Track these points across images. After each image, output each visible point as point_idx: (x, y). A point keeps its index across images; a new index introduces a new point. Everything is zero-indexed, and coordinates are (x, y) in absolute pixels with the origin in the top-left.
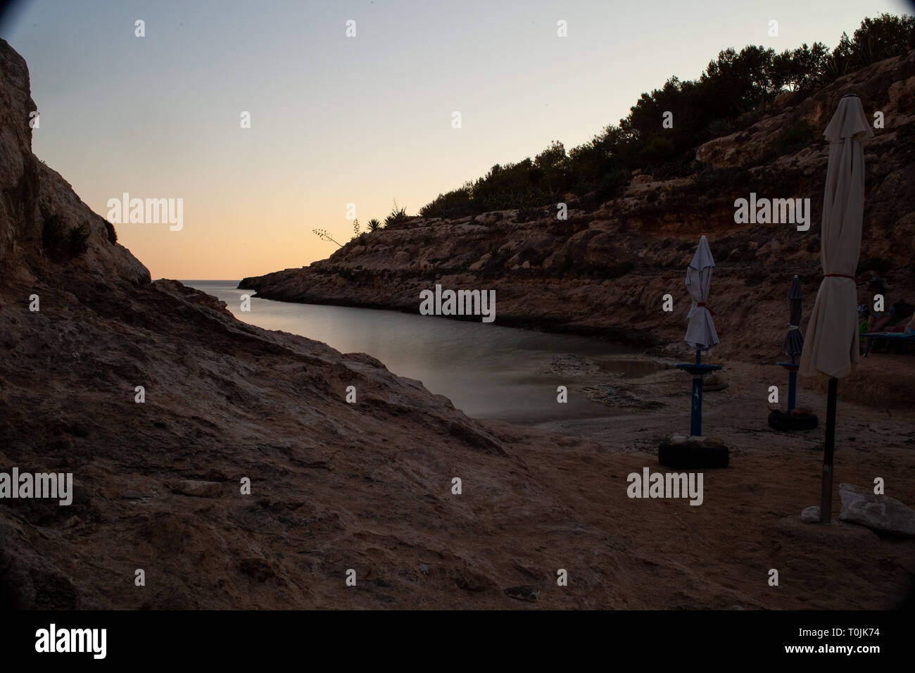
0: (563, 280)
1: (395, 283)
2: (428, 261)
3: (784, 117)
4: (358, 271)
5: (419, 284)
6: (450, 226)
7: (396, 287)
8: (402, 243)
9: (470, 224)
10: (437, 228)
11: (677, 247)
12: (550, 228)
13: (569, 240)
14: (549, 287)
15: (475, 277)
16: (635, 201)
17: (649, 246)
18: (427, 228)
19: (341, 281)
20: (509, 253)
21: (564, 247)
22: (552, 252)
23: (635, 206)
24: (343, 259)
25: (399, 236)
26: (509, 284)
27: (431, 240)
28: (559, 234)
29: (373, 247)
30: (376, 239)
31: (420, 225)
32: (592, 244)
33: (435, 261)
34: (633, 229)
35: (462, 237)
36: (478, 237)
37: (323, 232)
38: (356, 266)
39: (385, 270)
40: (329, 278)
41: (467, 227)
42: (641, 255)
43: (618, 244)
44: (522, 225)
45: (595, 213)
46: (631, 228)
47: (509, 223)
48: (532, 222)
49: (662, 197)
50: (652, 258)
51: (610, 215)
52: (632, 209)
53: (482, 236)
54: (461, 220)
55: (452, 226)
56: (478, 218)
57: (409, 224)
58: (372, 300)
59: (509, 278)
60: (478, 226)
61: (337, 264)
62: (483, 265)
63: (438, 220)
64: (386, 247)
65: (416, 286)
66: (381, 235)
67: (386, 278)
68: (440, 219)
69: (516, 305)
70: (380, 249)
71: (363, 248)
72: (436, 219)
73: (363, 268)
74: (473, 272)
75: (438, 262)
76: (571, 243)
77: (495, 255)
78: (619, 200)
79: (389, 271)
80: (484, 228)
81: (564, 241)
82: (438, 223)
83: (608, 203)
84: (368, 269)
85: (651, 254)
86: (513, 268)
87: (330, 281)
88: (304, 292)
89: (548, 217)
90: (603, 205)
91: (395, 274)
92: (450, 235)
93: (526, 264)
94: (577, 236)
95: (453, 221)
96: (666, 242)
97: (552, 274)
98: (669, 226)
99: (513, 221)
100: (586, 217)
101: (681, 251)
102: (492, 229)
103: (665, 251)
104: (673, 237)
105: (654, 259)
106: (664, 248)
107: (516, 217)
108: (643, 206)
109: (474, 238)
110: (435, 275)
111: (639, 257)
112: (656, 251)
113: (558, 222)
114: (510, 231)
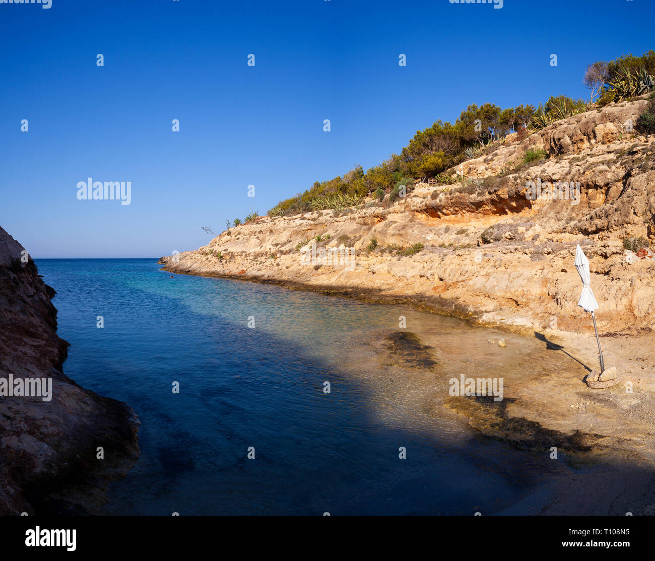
0: (370, 257)
1: (249, 261)
2: (272, 245)
4: (225, 252)
5: (266, 261)
7: (250, 263)
8: (254, 233)
9: (300, 219)
10: (278, 223)
11: (456, 232)
12: (358, 220)
13: (373, 229)
14: (360, 262)
16: (421, 200)
17: (434, 232)
18: (271, 223)
19: (214, 260)
20: (330, 238)
21: (370, 233)
22: (361, 236)
23: (421, 203)
24: (217, 245)
25: (253, 229)
27: (274, 231)
28: (365, 224)
29: (236, 236)
30: (238, 231)
31: (267, 221)
32: (391, 231)
33: (277, 245)
34: (420, 219)
35: (296, 229)
36: (306, 228)
37: (208, 229)
38: (224, 249)
39: (243, 252)
40: (207, 257)
41: (298, 222)
42: (428, 238)
43: (410, 231)
44: (338, 219)
45: (391, 209)
46: (418, 219)
47: (328, 217)
48: (345, 217)
49: (442, 196)
50: (437, 240)
51: (403, 210)
52: (419, 205)
53: (309, 227)
54: (294, 217)
55: (288, 221)
56: (306, 215)
57: (260, 221)
58: (233, 272)
60: (306, 221)
61: (212, 248)
64: (244, 236)
65: (263, 263)
66: (242, 228)
67: (243, 257)
68: (280, 217)
69: (336, 277)
70: (240, 238)
71: (229, 237)
72: (277, 217)
73: (228, 251)
75: (279, 246)
76: (375, 231)
77: (319, 240)
78: (409, 199)
79: (245, 252)
80: (312, 222)
81: (369, 229)
83: (400, 202)
84: (232, 251)
85: (436, 237)
87: (207, 259)
88: (190, 267)
89: (356, 212)
90: (397, 203)
91: (249, 254)
92: (287, 227)
94: (380, 226)
95: (289, 218)
96: (446, 229)
97: (361, 253)
98: (447, 217)
99: (331, 217)
100: (384, 212)
101: (459, 235)
102: (316, 222)
103: (447, 235)
104: (451, 225)
105: (439, 241)
106: (446, 232)
107: (333, 214)
108: (428, 203)
109: (304, 229)
110: (276, 255)
111: (427, 240)
112: (439, 235)
113: (364, 216)
114: (329, 224)
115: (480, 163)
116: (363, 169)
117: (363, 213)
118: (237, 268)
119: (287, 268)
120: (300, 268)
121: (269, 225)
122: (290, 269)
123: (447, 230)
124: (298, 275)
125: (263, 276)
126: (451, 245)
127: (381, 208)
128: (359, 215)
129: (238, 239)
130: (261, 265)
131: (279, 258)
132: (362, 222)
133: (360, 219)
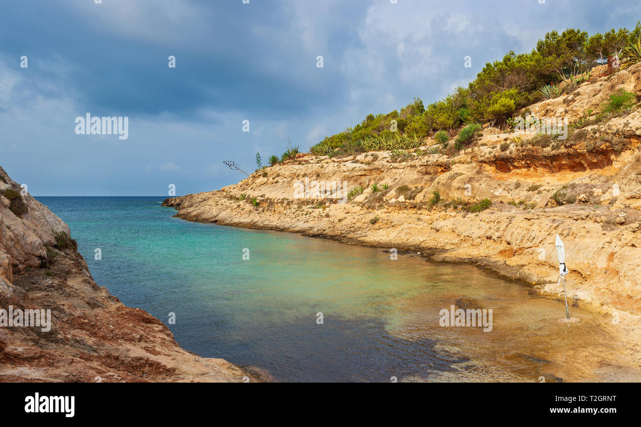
0: (432, 212)
1: (294, 211)
3: (601, 85)
4: (262, 198)
5: (313, 211)
6: (336, 164)
7: (294, 213)
8: (297, 177)
9: (352, 162)
10: (326, 165)
11: (527, 188)
12: (419, 169)
13: (437, 180)
14: (421, 217)
15: (360, 208)
16: (490, 150)
17: (503, 187)
18: (318, 165)
19: (248, 207)
20: (387, 188)
21: (433, 185)
22: (422, 188)
23: (489, 154)
24: (250, 188)
25: (295, 171)
26: (388, 214)
27: (321, 175)
28: (427, 173)
29: (273, 179)
30: (276, 172)
31: (311, 161)
32: (456, 183)
34: (488, 171)
35: (347, 173)
36: (359, 173)
37: (232, 163)
38: (260, 195)
39: (284, 199)
40: (238, 203)
41: (350, 165)
42: (497, 194)
43: (477, 185)
44: (396, 165)
45: (456, 158)
46: (486, 171)
47: (384, 162)
48: (404, 163)
49: (512, 147)
50: (507, 196)
51: (469, 160)
52: (487, 155)
53: (363, 173)
54: (345, 159)
55: (337, 164)
56: (359, 157)
57: (302, 161)
58: (274, 224)
59: (387, 209)
60: (359, 165)
61: (244, 192)
62: (366, 198)
63: (326, 158)
64: (284, 179)
65: (310, 213)
66: (280, 169)
67: (284, 205)
69: (396, 233)
70: (280, 181)
71: (265, 179)
72: (324, 157)
73: (266, 197)
74: (358, 204)
76: (438, 183)
77: (375, 190)
78: (476, 149)
79: (288, 199)
80: (366, 167)
81: (432, 180)
82: (326, 161)
83: (467, 151)
84: (270, 198)
85: (505, 193)
86: (390, 202)
87: (239, 206)
88: (217, 215)
89: (417, 159)
90: (463, 152)
91: (292, 202)
92: (337, 171)
93: (402, 198)
94: (443, 177)
95: (339, 160)
96: (516, 184)
97: (423, 206)
98: (518, 171)
99: (388, 162)
100: (449, 161)
101: (531, 192)
102: (371, 167)
103: (517, 191)
104: (522, 179)
105: (508, 197)
106: (516, 188)
107: (390, 158)
108: (497, 154)
109: (356, 174)
110: (325, 204)
111: (495, 195)
112: (509, 191)
113: (425, 164)
114: (386, 170)
115: (559, 104)
116: (423, 104)
117: (425, 161)
118: (279, 219)
119: (340, 221)
120: (354, 221)
121: (316, 167)
122: (344, 222)
123: (518, 186)
124: (353, 229)
125: (311, 228)
126: (521, 203)
127: (445, 157)
128: (420, 163)
129: (277, 182)
130: (308, 216)
131: (327, 207)
132: (424, 170)
133: (422, 167)
